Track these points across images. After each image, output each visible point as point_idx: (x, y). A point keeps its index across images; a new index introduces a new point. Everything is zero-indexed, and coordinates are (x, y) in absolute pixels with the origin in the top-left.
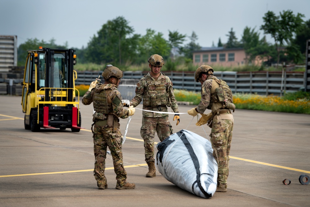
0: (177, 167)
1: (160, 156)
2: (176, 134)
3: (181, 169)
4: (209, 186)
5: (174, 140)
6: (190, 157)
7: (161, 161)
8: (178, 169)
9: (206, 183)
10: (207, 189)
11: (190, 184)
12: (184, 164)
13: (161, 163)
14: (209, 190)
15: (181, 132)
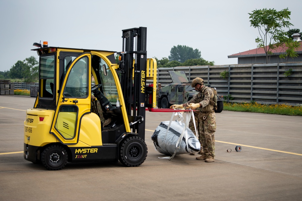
0: (170, 144)
1: (156, 143)
2: (159, 126)
3: (173, 144)
4: (195, 145)
5: (160, 130)
6: (174, 134)
7: (158, 146)
8: (171, 145)
9: (193, 144)
10: (195, 147)
11: (183, 149)
12: (173, 140)
13: (158, 147)
14: (197, 147)
15: (161, 124)
